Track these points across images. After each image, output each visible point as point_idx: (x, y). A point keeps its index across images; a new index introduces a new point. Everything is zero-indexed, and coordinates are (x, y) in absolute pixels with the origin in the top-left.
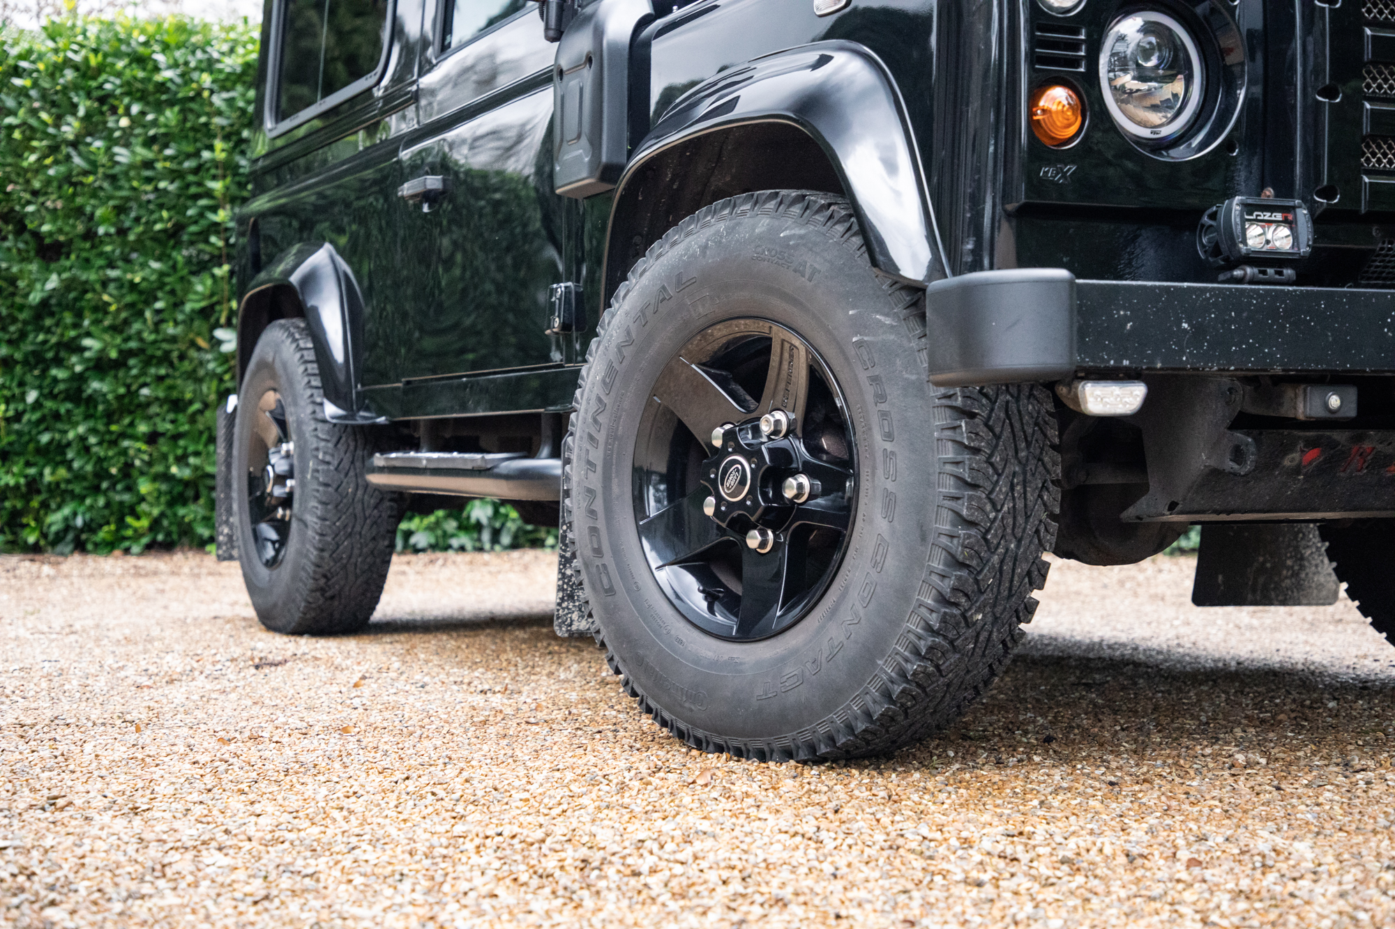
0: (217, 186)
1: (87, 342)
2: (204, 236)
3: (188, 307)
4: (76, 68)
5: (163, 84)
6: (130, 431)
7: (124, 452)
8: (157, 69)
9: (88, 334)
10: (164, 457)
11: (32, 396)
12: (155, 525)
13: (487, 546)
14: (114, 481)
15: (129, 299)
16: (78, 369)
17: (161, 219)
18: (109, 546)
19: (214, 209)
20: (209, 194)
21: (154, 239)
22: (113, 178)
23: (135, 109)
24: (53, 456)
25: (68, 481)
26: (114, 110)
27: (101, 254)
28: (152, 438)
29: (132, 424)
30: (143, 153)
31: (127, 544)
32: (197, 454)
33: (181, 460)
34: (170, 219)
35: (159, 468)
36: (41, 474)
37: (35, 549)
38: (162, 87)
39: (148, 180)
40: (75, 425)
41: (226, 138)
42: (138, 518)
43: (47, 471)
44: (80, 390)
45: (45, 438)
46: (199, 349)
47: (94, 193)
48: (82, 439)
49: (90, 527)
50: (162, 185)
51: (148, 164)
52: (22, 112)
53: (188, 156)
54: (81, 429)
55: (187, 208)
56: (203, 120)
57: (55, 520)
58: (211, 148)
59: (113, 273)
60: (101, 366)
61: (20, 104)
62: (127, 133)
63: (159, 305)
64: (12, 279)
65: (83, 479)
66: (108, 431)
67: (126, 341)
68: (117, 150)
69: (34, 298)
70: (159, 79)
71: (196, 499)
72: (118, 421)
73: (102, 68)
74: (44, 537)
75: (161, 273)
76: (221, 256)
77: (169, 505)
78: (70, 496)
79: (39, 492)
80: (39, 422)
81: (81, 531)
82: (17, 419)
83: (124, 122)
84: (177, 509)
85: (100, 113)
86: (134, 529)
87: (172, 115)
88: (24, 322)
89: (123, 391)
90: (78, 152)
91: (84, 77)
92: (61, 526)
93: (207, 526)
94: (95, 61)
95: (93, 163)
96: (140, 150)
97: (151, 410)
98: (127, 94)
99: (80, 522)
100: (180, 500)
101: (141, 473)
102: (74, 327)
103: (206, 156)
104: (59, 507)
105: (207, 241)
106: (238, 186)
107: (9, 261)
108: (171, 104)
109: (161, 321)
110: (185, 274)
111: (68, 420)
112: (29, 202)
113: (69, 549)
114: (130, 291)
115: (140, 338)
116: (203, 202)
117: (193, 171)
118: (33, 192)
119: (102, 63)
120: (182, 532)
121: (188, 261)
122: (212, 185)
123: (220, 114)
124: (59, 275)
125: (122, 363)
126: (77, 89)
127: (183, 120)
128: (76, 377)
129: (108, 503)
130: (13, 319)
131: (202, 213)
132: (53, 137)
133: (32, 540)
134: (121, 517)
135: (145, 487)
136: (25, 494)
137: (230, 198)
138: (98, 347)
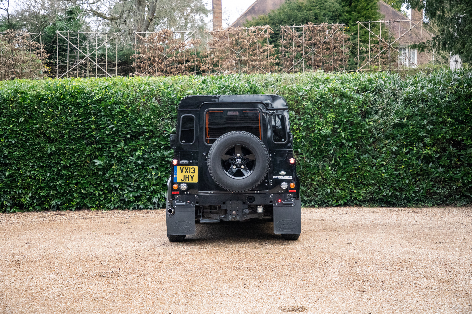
0: (93, 126)
1: (62, 162)
2: (90, 138)
3: (86, 154)
4: (57, 98)
5: (79, 102)
6: (71, 182)
7: (70, 187)
8: (77, 99)
9: (62, 160)
10: (80, 188)
11: (48, 174)
12: (78, 204)
13: (157, 208)
14: (67, 194)
15: (71, 152)
16: (60, 168)
17: (79, 134)
18: (66, 209)
19: (92, 132)
20: (91, 128)
21: (78, 138)
22: (67, 124)
23: (73, 108)
24: (54, 188)
25: (56, 194)
26: (66, 108)
27: (64, 142)
28: (77, 184)
29: (72, 180)
30: (75, 119)
31: (71, 208)
32: (88, 187)
33: (84, 189)
34: (81, 134)
35: (79, 191)
36: (50, 192)
37: (47, 210)
38: (78, 103)
39: (76, 125)
40: (59, 181)
41: (94, 115)
42: (73, 202)
43: (51, 192)
44: (60, 173)
45: (51, 184)
46: (88, 163)
47: (62, 128)
48: (60, 184)
49: (61, 204)
50: (80, 126)
51: (76, 121)
52: (45, 109)
53: (86, 119)
54: (60, 182)
55: (85, 131)
56: (89, 111)
57: (53, 203)
58: (91, 118)
59: (67, 146)
60: (65, 167)
61: (44, 107)
62: (70, 114)
63: (79, 153)
64: (43, 148)
65: (60, 193)
66: (66, 182)
67: (71, 162)
68: (68, 118)
69: (49, 152)
70: (78, 101)
71: (87, 197)
72: (69, 180)
73: (64, 98)
74: (50, 206)
75: (79, 146)
76: (94, 142)
77: (81, 199)
78: (57, 197)
79: (49, 196)
80: (50, 180)
81: (59, 205)
82: (44, 180)
83: (69, 111)
84: (83, 200)
85: (64, 109)
86: (72, 205)
87: (81, 110)
88: (46, 157)
89: (70, 173)
90: (59, 118)
91: (59, 100)
92: (55, 204)
93: (90, 204)
94: (62, 97)
95: (62, 121)
96: (74, 118)
97: (76, 177)
98: (70, 105)
99: (59, 203)
100: (84, 198)
101: (74, 192)
102: (58, 158)
103: (90, 119)
104: (54, 200)
105: (90, 139)
106: (98, 126)
107: (42, 143)
108: (81, 107)
109: (79, 157)
110: (85, 146)
111: (57, 180)
112: (47, 130)
113: (55, 209)
114: (72, 150)
115: (74, 161)
116: (89, 130)
117: (87, 123)
118: (48, 127)
119: (63, 97)
120: (84, 205)
121: (86, 143)
122: (92, 126)
123: (93, 109)
124: (55, 147)
125: (70, 167)
126: (58, 103)
127: (84, 111)
128: (59, 170)
129: (66, 199)
130: (44, 157)
131: (89, 132)
132: (53, 115)
133: (46, 207)
134: (69, 202)
135: (75, 195)
136: (45, 197)
137: (96, 129)
138: (64, 163)
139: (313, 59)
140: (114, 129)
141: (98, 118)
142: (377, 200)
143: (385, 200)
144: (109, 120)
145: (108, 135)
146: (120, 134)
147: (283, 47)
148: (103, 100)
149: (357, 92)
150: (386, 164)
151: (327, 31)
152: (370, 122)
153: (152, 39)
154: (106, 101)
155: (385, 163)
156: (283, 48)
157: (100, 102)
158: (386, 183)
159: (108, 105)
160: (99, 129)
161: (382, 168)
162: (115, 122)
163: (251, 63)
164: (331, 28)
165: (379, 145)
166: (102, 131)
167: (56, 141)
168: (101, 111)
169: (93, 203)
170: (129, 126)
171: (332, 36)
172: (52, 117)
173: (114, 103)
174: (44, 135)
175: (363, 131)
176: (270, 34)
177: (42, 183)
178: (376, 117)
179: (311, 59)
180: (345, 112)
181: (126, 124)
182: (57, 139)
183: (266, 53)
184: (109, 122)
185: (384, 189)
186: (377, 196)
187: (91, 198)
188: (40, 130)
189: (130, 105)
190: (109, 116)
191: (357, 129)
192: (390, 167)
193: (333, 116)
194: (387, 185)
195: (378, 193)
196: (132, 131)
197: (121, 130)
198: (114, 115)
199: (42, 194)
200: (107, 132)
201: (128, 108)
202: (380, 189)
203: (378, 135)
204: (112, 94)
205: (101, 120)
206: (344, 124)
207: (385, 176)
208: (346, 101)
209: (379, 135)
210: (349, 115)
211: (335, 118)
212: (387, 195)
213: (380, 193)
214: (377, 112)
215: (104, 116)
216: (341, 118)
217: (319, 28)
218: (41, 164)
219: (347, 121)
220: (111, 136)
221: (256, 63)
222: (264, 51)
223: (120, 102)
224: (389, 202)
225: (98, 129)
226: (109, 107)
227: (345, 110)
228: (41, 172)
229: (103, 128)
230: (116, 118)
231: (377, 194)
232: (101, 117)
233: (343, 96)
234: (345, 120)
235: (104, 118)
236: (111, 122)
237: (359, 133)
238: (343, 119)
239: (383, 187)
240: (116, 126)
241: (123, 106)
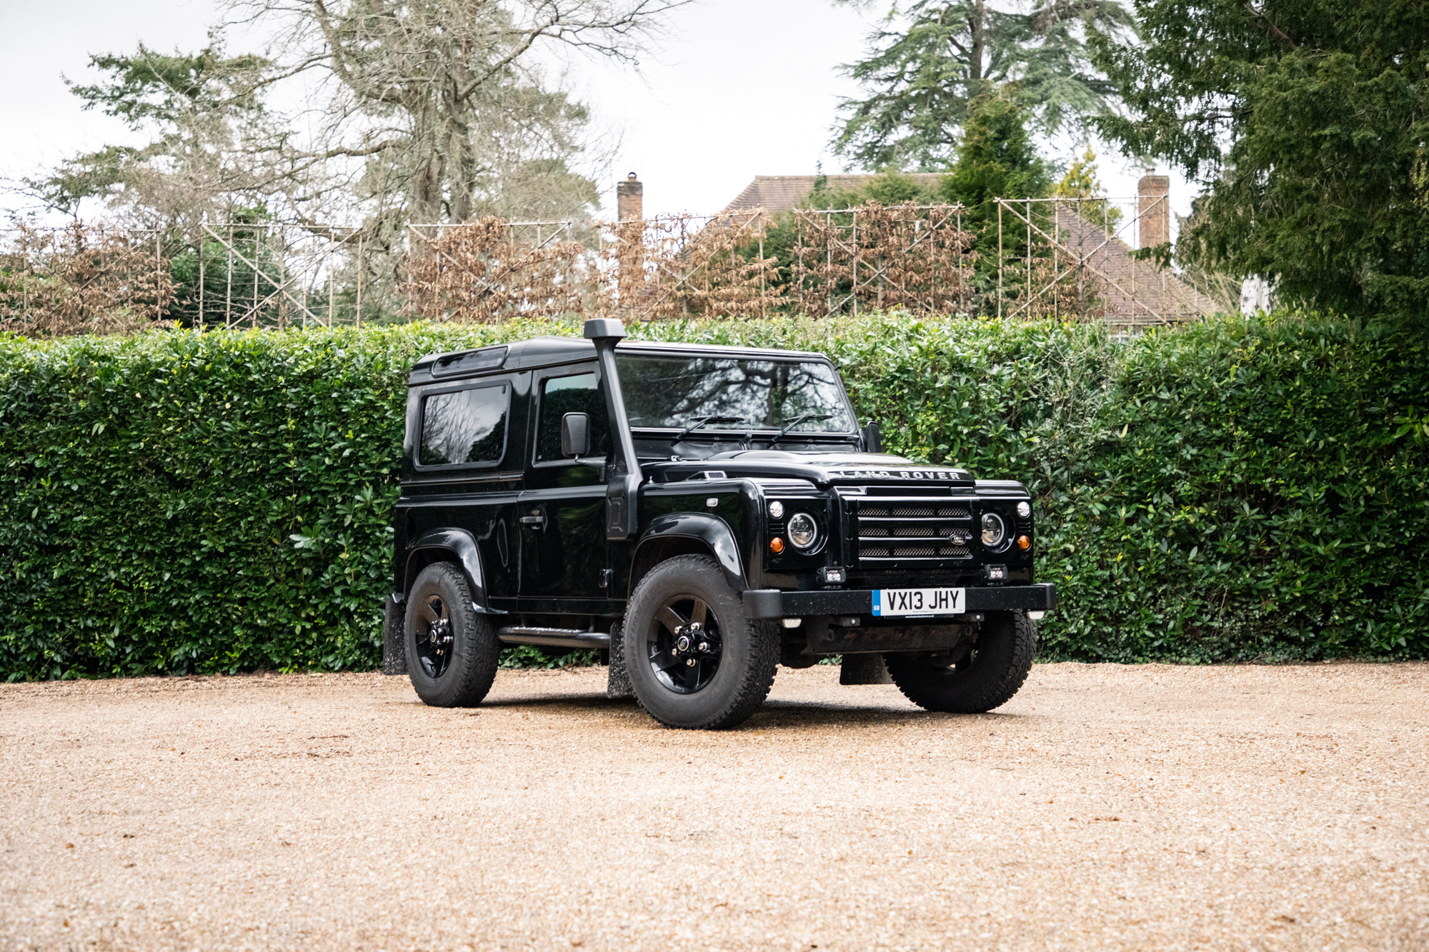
0: (289, 446)
1: (204, 542)
2: (280, 476)
3: (269, 520)
4: (195, 371)
5: (253, 382)
6: (229, 597)
7: (225, 610)
8: (249, 372)
9: (204, 537)
10: (251, 613)
11: (167, 576)
12: (244, 656)
14: (218, 628)
15: (230, 515)
16: (198, 559)
17: (252, 465)
18: (213, 670)
19: (287, 460)
20: (284, 450)
21: (248, 478)
22: (221, 440)
23: (236, 398)
24: (180, 612)
25: (186, 629)
26: (220, 398)
27: (211, 488)
28: (243, 602)
29: (229, 592)
30: (241, 426)
31: (225, 668)
32: (273, 611)
33: (263, 615)
34: (258, 466)
35: (248, 620)
36: (170, 624)
37: (161, 673)
38: (252, 385)
39: (244, 442)
40: (195, 593)
41: (294, 416)
42: (232, 652)
43: (174, 623)
44: (197, 572)
45: (174, 603)
46: (274, 545)
47: (208, 450)
48: (197, 602)
49: (201, 658)
50: (254, 445)
51: (244, 432)
52: (162, 400)
53: (270, 427)
54: (198, 597)
55: (269, 459)
56: (279, 404)
57: (177, 654)
58: (285, 422)
59: (219, 499)
60: (212, 556)
61: (160, 395)
62: (230, 412)
63: (251, 519)
64: (155, 504)
65: (198, 627)
66: (215, 597)
67: (228, 541)
68: (224, 423)
69: (169, 515)
70: (250, 379)
71: (270, 639)
72: (222, 591)
73: (213, 372)
74: (169, 664)
75: (252, 499)
76: (291, 488)
77: (254, 643)
78: (188, 638)
79: (168, 636)
80: (170, 592)
81: (195, 660)
82: (155, 591)
83: (228, 406)
84: (258, 645)
85: (212, 400)
86: (230, 658)
87: (259, 402)
88: (162, 530)
89: (226, 572)
90: (199, 424)
91: (201, 377)
92: (182, 658)
93: (278, 656)
94: (208, 367)
95: (208, 431)
96: (239, 423)
97: (242, 583)
98: (230, 388)
99: (194, 655)
100: (261, 640)
101: (234, 624)
102: (194, 532)
103: (283, 427)
104: (180, 645)
105: (282, 479)
106: (302, 445)
107: (153, 492)
108: (258, 395)
109: (251, 528)
110: (267, 499)
111: (190, 591)
112: (166, 456)
113: (183, 672)
114: (231, 510)
115: (237, 539)
116: (280, 455)
117: (273, 436)
118: (169, 449)
119: (212, 369)
120: (261, 661)
121: (269, 491)
122: (286, 445)
123: (290, 401)
124: (186, 501)
125: (226, 555)
126: (197, 385)
127: (267, 405)
128: (195, 563)
129: (213, 642)
130: (155, 528)
131: (279, 462)
132: (183, 415)
133: (160, 667)
134: (221, 651)
135: (238, 632)
136: (158, 638)
137: (297, 453)
138: (211, 545)
139: (880, 296)
140: (346, 453)
141: (304, 425)
142: (1052, 649)
143: (1074, 647)
144: (334, 429)
145: (330, 469)
146: (362, 465)
147: (801, 265)
148: (319, 376)
149: (997, 358)
150: (1077, 551)
151: (917, 223)
152: (1030, 436)
153: (455, 242)
154: (327, 379)
155: (1072, 548)
156: (802, 267)
157: (311, 382)
158: (1077, 602)
159: (332, 389)
160: (305, 453)
161: (1065, 560)
162: (350, 435)
163: (715, 305)
164: (926, 217)
165: (1057, 499)
166: (314, 457)
167: (189, 487)
168: (311, 405)
169: (287, 655)
170: (387, 444)
171: (928, 237)
172: (182, 423)
173: (347, 385)
174: (159, 470)
175: (1013, 460)
176: (768, 229)
177: (149, 600)
178: (1048, 425)
179: (876, 295)
180: (966, 409)
181: (379, 438)
182: (191, 481)
183: (755, 280)
184: (333, 434)
185: (1070, 616)
186: (1054, 637)
187: (281, 640)
188: (147, 456)
189: (389, 389)
190: (333, 419)
191: (996, 455)
192: (1085, 557)
193: (932, 419)
194: (1078, 606)
195: (1055, 630)
196: (394, 457)
197: (366, 456)
198: (347, 415)
199: (148, 629)
200: (327, 461)
201: (384, 396)
202: (1061, 618)
203: (1053, 470)
204: (343, 360)
205: (312, 430)
206: (962, 441)
207: (1073, 581)
208: (968, 380)
209: (1056, 472)
210: (976, 417)
211: (938, 425)
212: (1078, 633)
213: (1061, 629)
214: (1048, 413)
215: (320, 417)
216: (956, 425)
217: (895, 214)
218: (148, 548)
219: (970, 435)
220: (339, 471)
221: (729, 305)
222: (751, 275)
223: (365, 380)
224: (1086, 652)
225: (303, 453)
226: (335, 395)
227: (966, 404)
228: (147, 570)
229: (318, 450)
230: (352, 423)
231: (1052, 631)
232: (312, 422)
233: (958, 366)
234: (966, 431)
235: (320, 424)
236: (340, 435)
237: (1003, 466)
238: (959, 428)
239: (1068, 611)
240: (353, 444)
241: (371, 391)
